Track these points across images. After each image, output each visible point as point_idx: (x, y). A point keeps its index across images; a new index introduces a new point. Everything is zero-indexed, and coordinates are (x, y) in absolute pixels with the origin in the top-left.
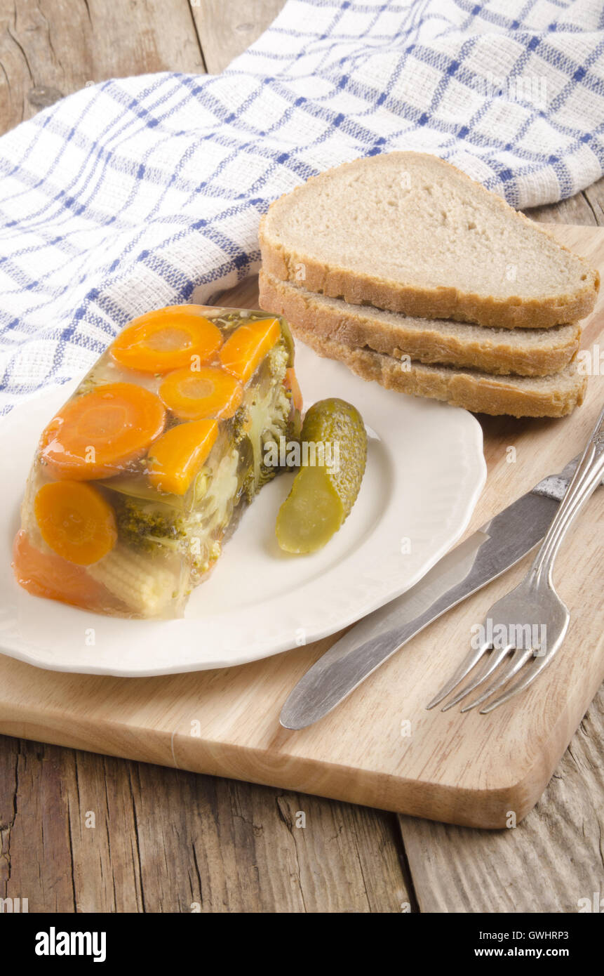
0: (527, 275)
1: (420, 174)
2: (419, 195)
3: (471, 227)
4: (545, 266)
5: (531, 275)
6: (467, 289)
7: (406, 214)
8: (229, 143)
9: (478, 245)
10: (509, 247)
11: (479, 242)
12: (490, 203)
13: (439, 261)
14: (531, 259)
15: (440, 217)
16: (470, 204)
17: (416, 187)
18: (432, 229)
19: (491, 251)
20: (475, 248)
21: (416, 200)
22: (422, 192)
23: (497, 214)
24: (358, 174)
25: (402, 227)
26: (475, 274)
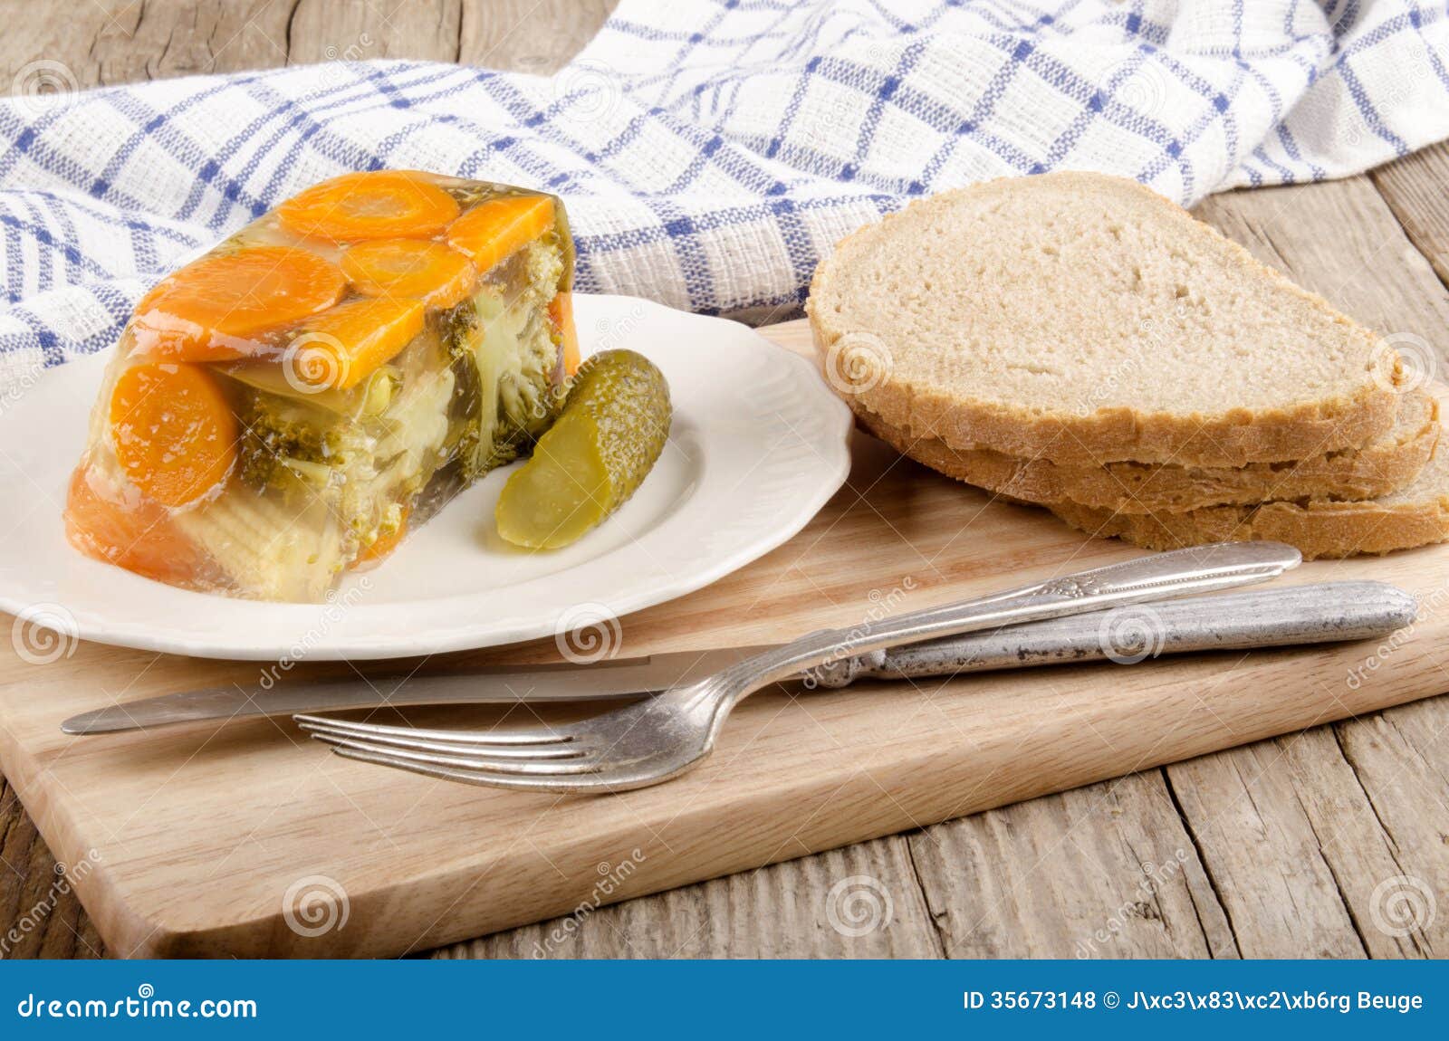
0: (1269, 370)
1: (1105, 208)
2: (1099, 240)
3: (1181, 293)
4: (1303, 352)
5: (1275, 369)
6: (1153, 405)
7: (1070, 268)
8: (536, 168)
9: (1189, 324)
10: (1242, 325)
11: (1191, 318)
12: (1219, 254)
13: (1116, 353)
14: (1279, 342)
15: (1130, 276)
16: (1184, 256)
17: (1095, 227)
18: (1112, 295)
19: (1210, 333)
20: (1184, 328)
21: (1091, 248)
22: (1104, 236)
23: (1229, 273)
24: (997, 202)
25: (1062, 288)
26: (1173, 374)
